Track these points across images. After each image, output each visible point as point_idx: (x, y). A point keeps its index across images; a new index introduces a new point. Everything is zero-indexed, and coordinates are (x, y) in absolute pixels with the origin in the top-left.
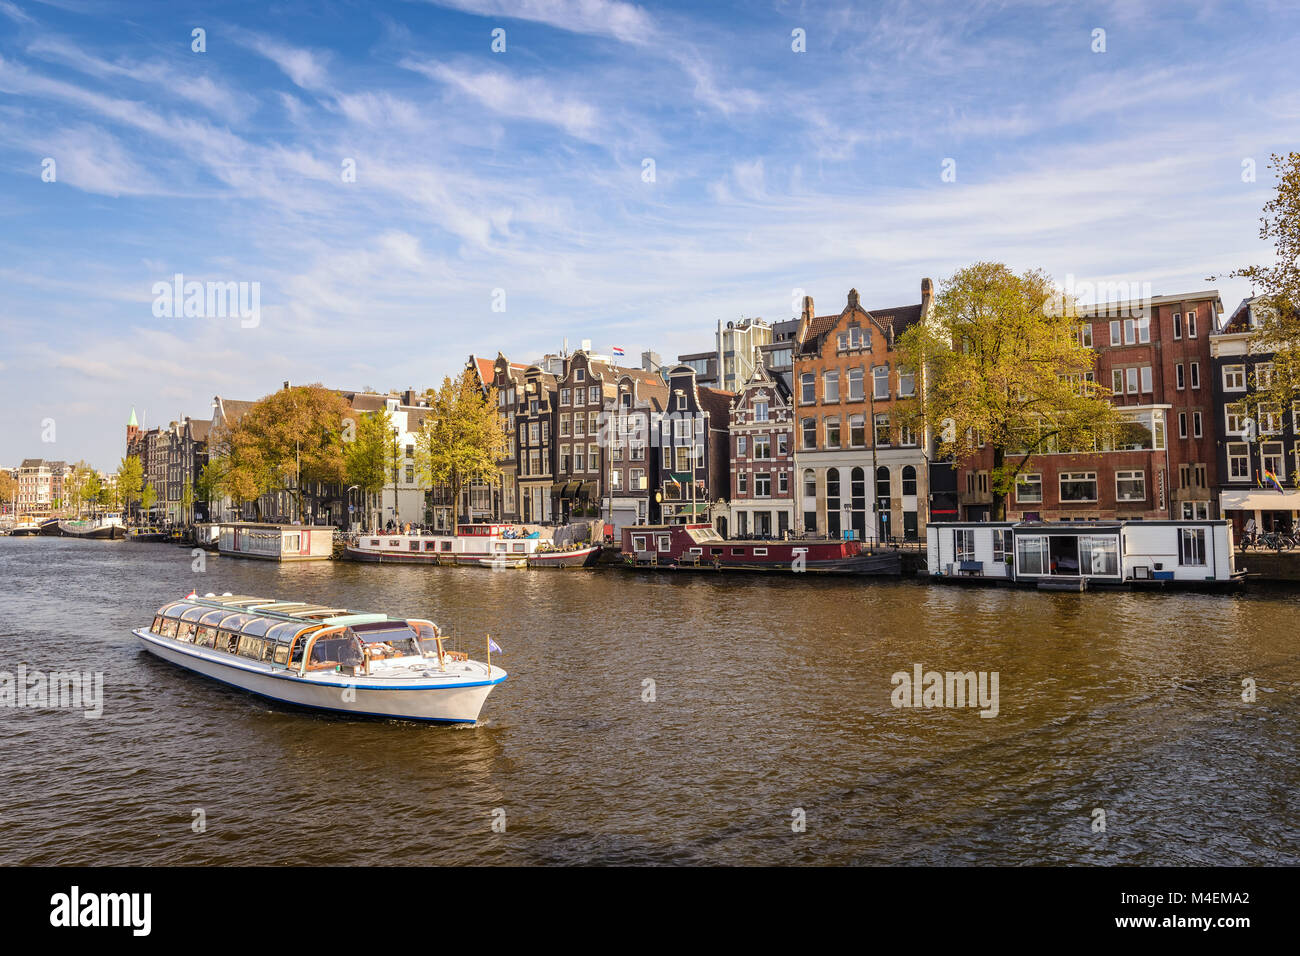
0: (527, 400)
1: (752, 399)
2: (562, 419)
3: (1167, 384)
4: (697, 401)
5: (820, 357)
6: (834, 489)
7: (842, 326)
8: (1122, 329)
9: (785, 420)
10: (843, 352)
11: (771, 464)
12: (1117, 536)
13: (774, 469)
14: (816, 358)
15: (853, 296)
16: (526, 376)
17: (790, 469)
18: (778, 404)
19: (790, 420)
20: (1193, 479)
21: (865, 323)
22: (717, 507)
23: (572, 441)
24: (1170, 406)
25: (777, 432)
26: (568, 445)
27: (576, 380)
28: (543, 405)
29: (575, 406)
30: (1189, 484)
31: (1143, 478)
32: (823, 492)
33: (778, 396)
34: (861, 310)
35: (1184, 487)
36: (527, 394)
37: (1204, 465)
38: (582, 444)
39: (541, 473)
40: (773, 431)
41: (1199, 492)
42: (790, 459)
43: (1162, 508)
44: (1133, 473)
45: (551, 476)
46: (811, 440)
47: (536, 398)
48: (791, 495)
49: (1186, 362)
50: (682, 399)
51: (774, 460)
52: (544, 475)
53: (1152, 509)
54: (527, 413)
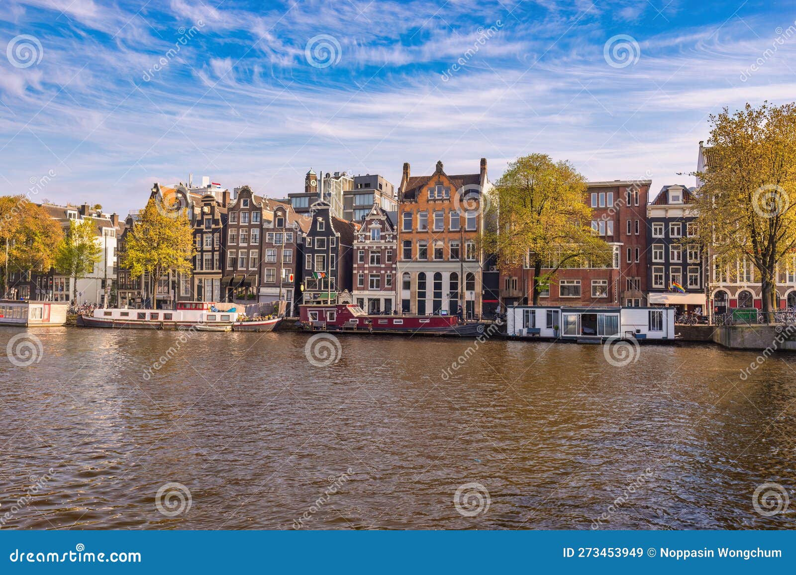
0: (202, 218)
1: (369, 226)
2: (230, 232)
3: (621, 231)
4: (332, 226)
5: (416, 202)
6: (422, 285)
7: (432, 184)
8: (598, 198)
9: (391, 240)
10: (432, 200)
11: (381, 269)
12: (619, 314)
13: (383, 272)
14: (413, 203)
15: (439, 165)
16: (202, 201)
17: (394, 272)
18: (387, 230)
19: (395, 241)
20: (633, 285)
21: (446, 183)
22: (344, 295)
23: (237, 248)
24: (622, 244)
25: (386, 248)
26: (235, 250)
27: (242, 206)
28: (216, 222)
29: (241, 224)
30: (631, 289)
31: (607, 284)
32: (415, 287)
33: (387, 225)
34: (444, 175)
35: (628, 290)
36: (203, 213)
37: (639, 278)
38: (246, 250)
39: (213, 269)
40: (383, 248)
41: (636, 293)
42: (394, 266)
43: (616, 302)
44: (601, 281)
45: (220, 271)
46: (408, 254)
47: (210, 217)
48: (394, 288)
49: (633, 219)
50: (321, 224)
51: (383, 266)
52: (215, 271)
53: (611, 302)
54: (203, 227)
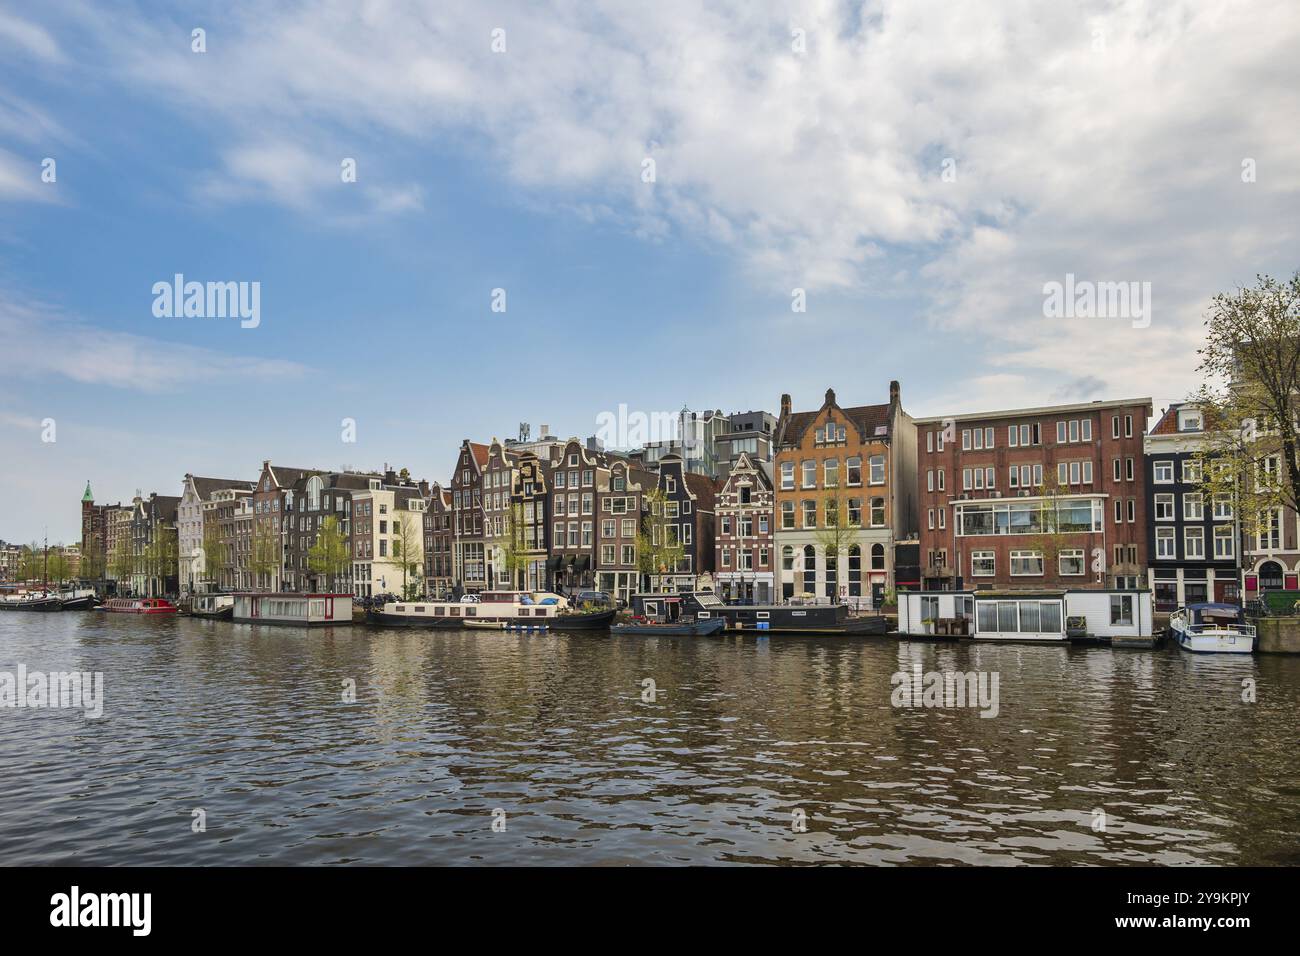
0: (522, 482)
1: (736, 484)
2: (558, 499)
3: (1105, 477)
4: (686, 486)
5: (799, 448)
6: (810, 564)
7: (820, 420)
8: (1068, 428)
9: (766, 502)
10: (820, 444)
11: (753, 542)
12: (1061, 601)
13: (755, 546)
14: (795, 449)
15: (830, 395)
16: (521, 460)
17: (770, 546)
18: (760, 489)
19: (771, 503)
20: (1126, 558)
21: (840, 418)
22: (704, 579)
23: (566, 519)
24: (1107, 495)
25: (759, 514)
26: (562, 523)
27: (570, 465)
28: (538, 487)
29: (570, 488)
30: (1122, 561)
31: (1083, 556)
32: (800, 565)
33: (759, 481)
34: (837, 408)
35: (1117, 564)
36: (522, 476)
37: (1135, 546)
38: (576, 523)
39: (536, 548)
40: (755, 513)
41: (1131, 569)
42: (770, 537)
43: (1099, 581)
44: (1075, 551)
45: (546, 550)
46: (789, 521)
47: (531, 480)
48: (770, 569)
49: (1123, 458)
50: (671, 484)
51: (755, 538)
52: (539, 550)
53: (1090, 582)
54: (522, 493)
